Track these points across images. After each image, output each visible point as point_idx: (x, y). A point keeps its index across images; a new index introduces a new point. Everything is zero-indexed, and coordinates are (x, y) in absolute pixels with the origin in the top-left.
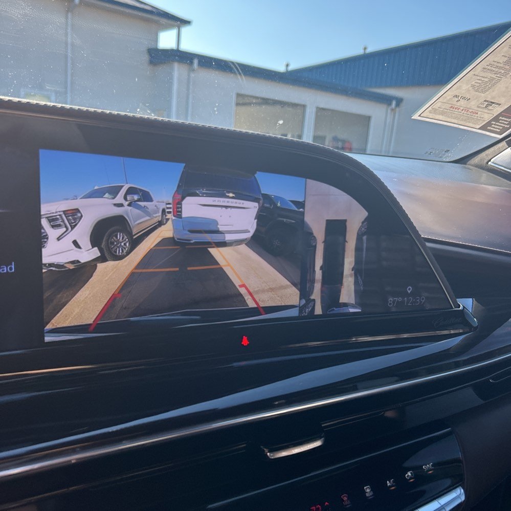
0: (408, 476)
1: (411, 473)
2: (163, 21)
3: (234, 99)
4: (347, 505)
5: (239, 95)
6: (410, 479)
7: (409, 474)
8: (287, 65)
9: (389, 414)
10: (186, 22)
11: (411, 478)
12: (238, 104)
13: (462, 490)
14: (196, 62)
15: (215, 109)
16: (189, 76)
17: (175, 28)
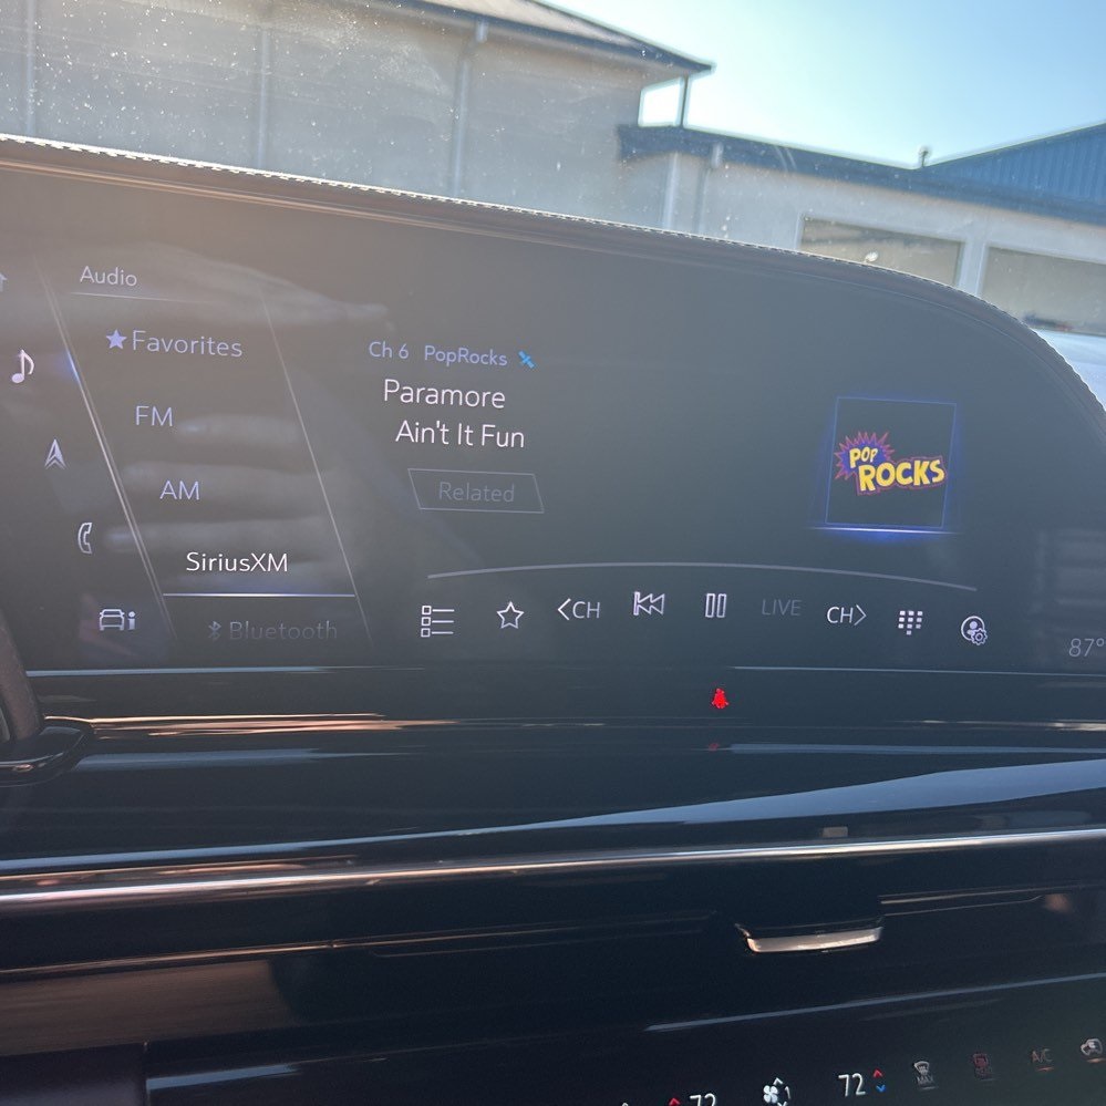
0: (1088, 1048)
1: (1096, 1043)
2: (654, 66)
3: (797, 231)
4: (927, 1085)
5: (809, 222)
6: (1089, 1058)
7: (1091, 1044)
8: (925, 154)
9: (1057, 902)
10: (703, 68)
11: (1094, 1055)
12: (804, 241)
14: (718, 151)
15: (724, 228)
16: (701, 181)
17: (679, 80)
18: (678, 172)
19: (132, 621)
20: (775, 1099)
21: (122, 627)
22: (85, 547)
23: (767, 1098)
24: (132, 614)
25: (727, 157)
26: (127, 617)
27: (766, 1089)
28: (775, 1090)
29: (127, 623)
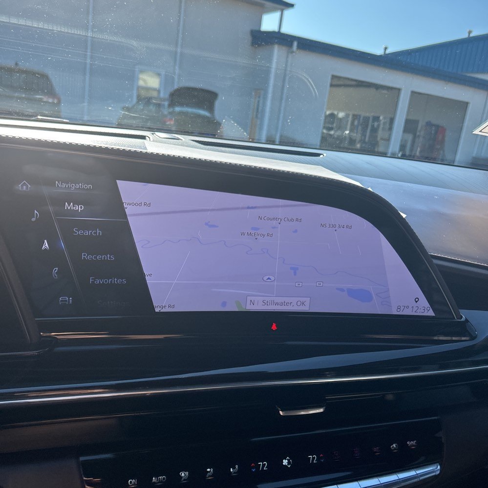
0: (393, 447)
1: (396, 445)
3: (329, 80)
5: (334, 77)
6: (393, 451)
7: (394, 445)
8: (386, 49)
11: (395, 449)
12: (332, 85)
13: (439, 467)
14: (295, 44)
15: (289, 121)
16: (287, 57)
17: (279, 11)
18: (277, 52)
19: (71, 301)
20: (287, 464)
21: (67, 303)
22: (55, 276)
23: (284, 464)
24: (71, 298)
25: (299, 47)
26: (69, 299)
27: (284, 461)
28: (287, 461)
29: (69, 301)
